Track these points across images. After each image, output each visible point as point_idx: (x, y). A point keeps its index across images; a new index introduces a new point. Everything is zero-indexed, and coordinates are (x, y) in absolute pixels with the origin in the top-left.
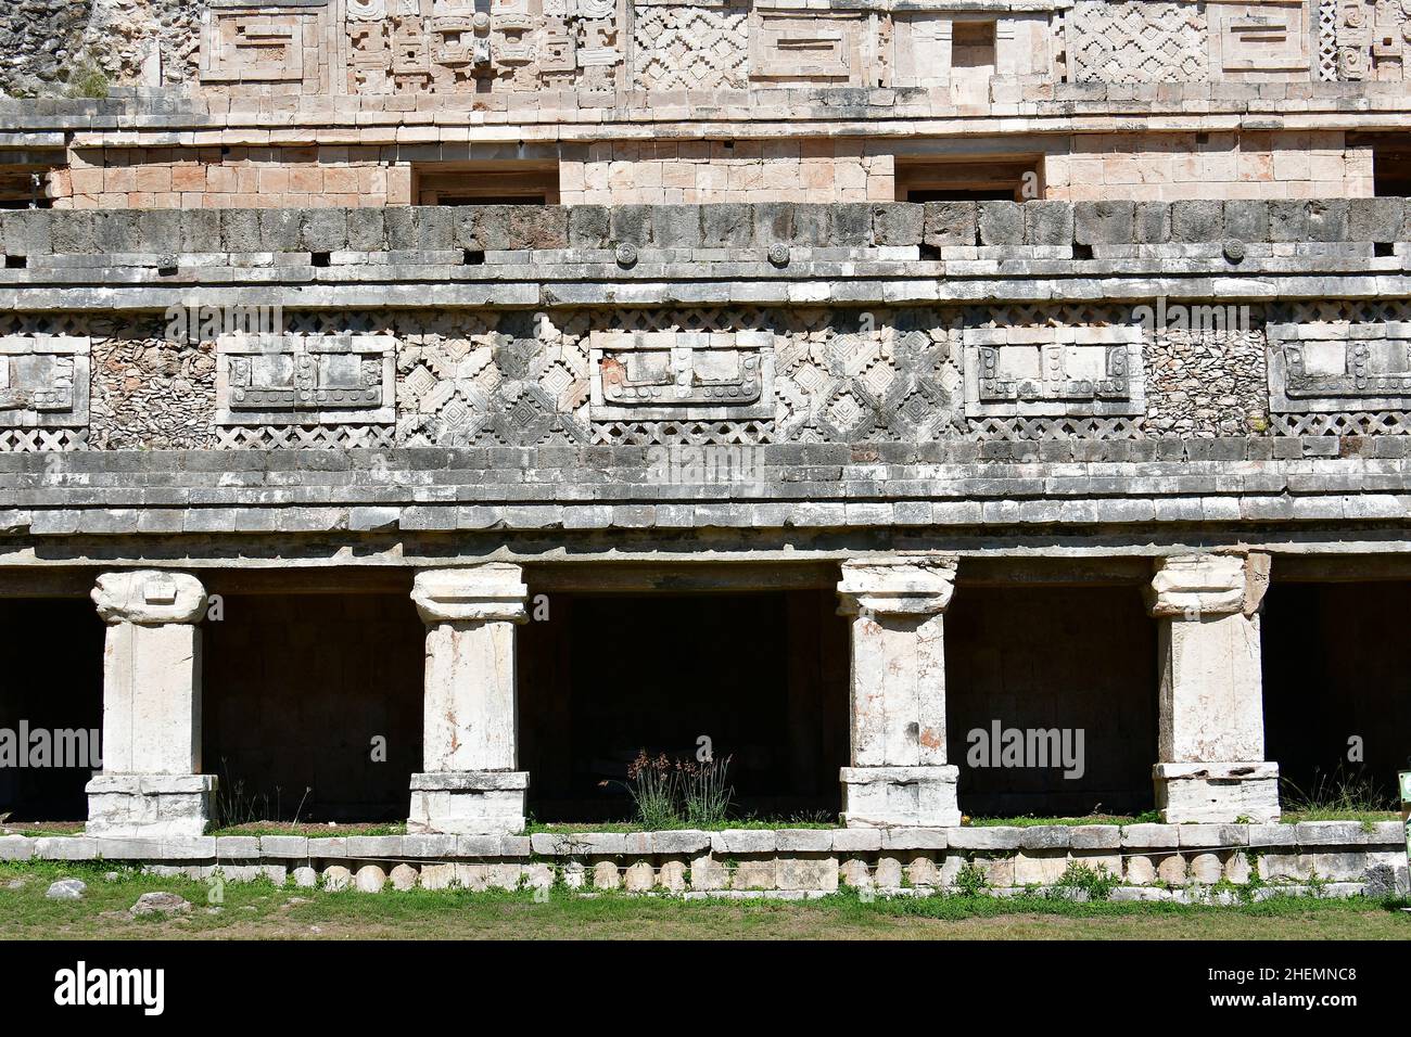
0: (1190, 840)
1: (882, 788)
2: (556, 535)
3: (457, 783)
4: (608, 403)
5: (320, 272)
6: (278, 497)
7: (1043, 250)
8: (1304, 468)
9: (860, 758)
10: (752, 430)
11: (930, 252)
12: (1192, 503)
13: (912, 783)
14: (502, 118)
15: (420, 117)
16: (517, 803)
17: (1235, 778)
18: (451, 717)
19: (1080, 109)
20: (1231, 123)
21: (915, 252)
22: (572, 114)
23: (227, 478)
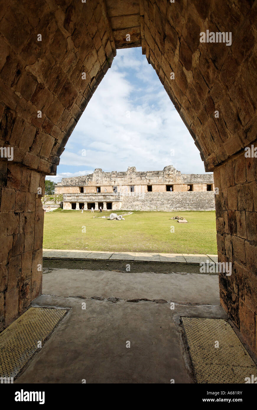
2: (88, 202)
4: (89, 198)
6: (81, 201)
7: (100, 194)
8: (107, 200)
9: (96, 207)
10: (93, 199)
12: (104, 201)
16: (87, 209)
17: (106, 208)
20: (124, 185)
22: (101, 185)
23: (79, 200)
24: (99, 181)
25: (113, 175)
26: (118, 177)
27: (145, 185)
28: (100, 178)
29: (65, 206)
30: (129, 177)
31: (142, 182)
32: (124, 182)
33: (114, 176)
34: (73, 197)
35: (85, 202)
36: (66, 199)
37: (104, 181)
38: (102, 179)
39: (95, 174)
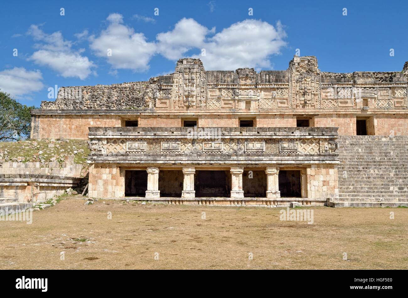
0: (270, 200)
1: (235, 193)
2: (199, 164)
3: (187, 192)
4: (204, 149)
5: (173, 134)
6: (168, 159)
7: (254, 133)
8: (284, 157)
9: (232, 190)
10: (221, 153)
11: (241, 132)
12: (270, 161)
13: (238, 193)
14: (192, 112)
15: (182, 112)
16: (194, 194)
17: (276, 193)
18: (186, 184)
19: (261, 111)
20: (279, 113)
21: (239, 133)
22: (200, 111)
23: (162, 157)
24: (194, 99)
25: (243, 82)
26: (261, 89)
27: (351, 116)
28: (196, 91)
29: (96, 183)
30: (298, 89)
31: (340, 105)
32: (280, 105)
33: (245, 85)
34: (136, 145)
35: (187, 166)
36: (103, 152)
37: (211, 100)
38: (203, 92)
39: (180, 74)
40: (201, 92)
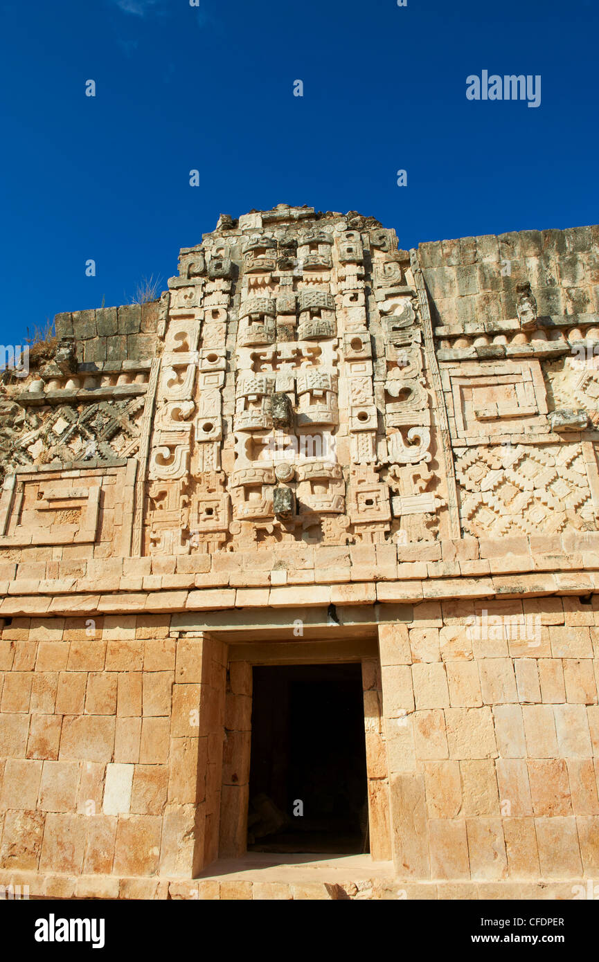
14: (308, 577)
15: (215, 578)
22: (390, 569)
37: (483, 452)
38: (405, 393)
39: (210, 287)
40: (388, 397)
